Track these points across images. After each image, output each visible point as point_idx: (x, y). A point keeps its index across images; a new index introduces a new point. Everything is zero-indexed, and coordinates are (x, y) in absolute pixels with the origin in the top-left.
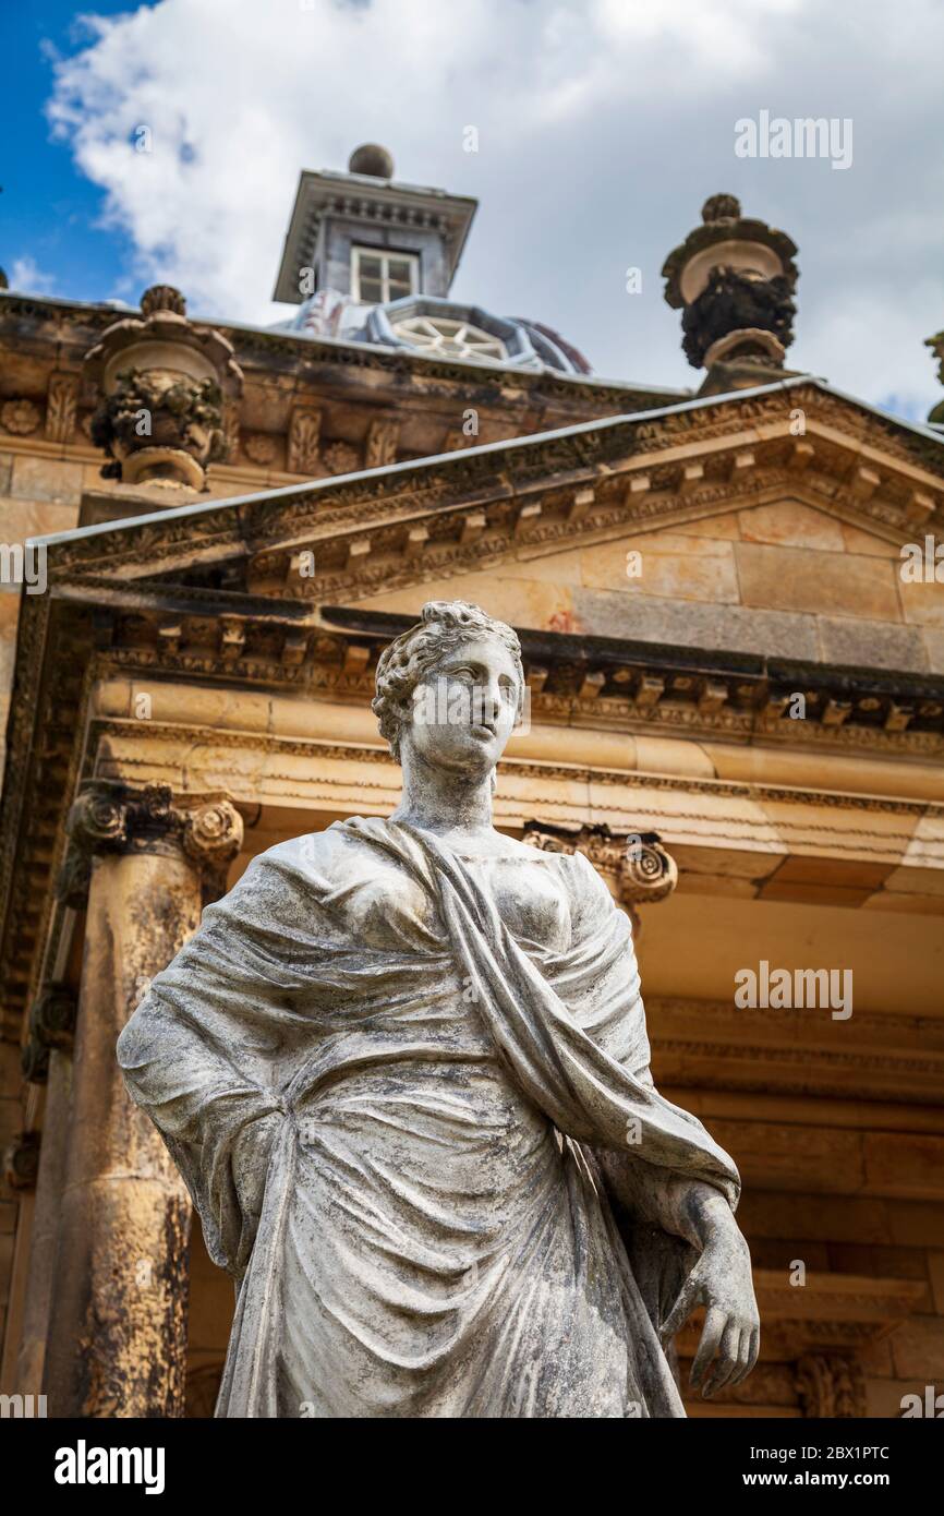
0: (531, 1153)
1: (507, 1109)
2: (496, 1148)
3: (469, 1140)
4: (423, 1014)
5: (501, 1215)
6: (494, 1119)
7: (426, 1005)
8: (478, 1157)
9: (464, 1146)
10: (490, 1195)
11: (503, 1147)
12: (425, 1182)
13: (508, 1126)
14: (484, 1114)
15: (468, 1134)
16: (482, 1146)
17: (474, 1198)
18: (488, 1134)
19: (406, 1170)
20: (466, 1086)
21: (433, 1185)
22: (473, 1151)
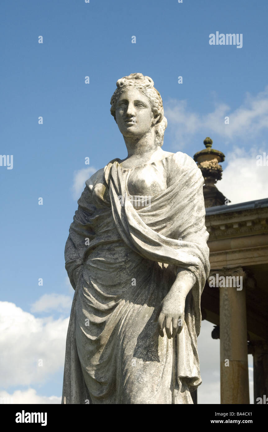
0: (135, 268)
1: (126, 255)
2: (121, 269)
3: (112, 268)
4: (105, 229)
5: (124, 289)
6: (120, 260)
7: (105, 226)
8: (115, 273)
9: (111, 270)
10: (120, 284)
11: (123, 268)
12: (102, 283)
13: (125, 261)
14: (117, 259)
15: (111, 266)
16: (116, 269)
17: (115, 286)
18: (118, 265)
19: (98, 280)
20: (114, 250)
21: (104, 284)
22: (114, 271)
